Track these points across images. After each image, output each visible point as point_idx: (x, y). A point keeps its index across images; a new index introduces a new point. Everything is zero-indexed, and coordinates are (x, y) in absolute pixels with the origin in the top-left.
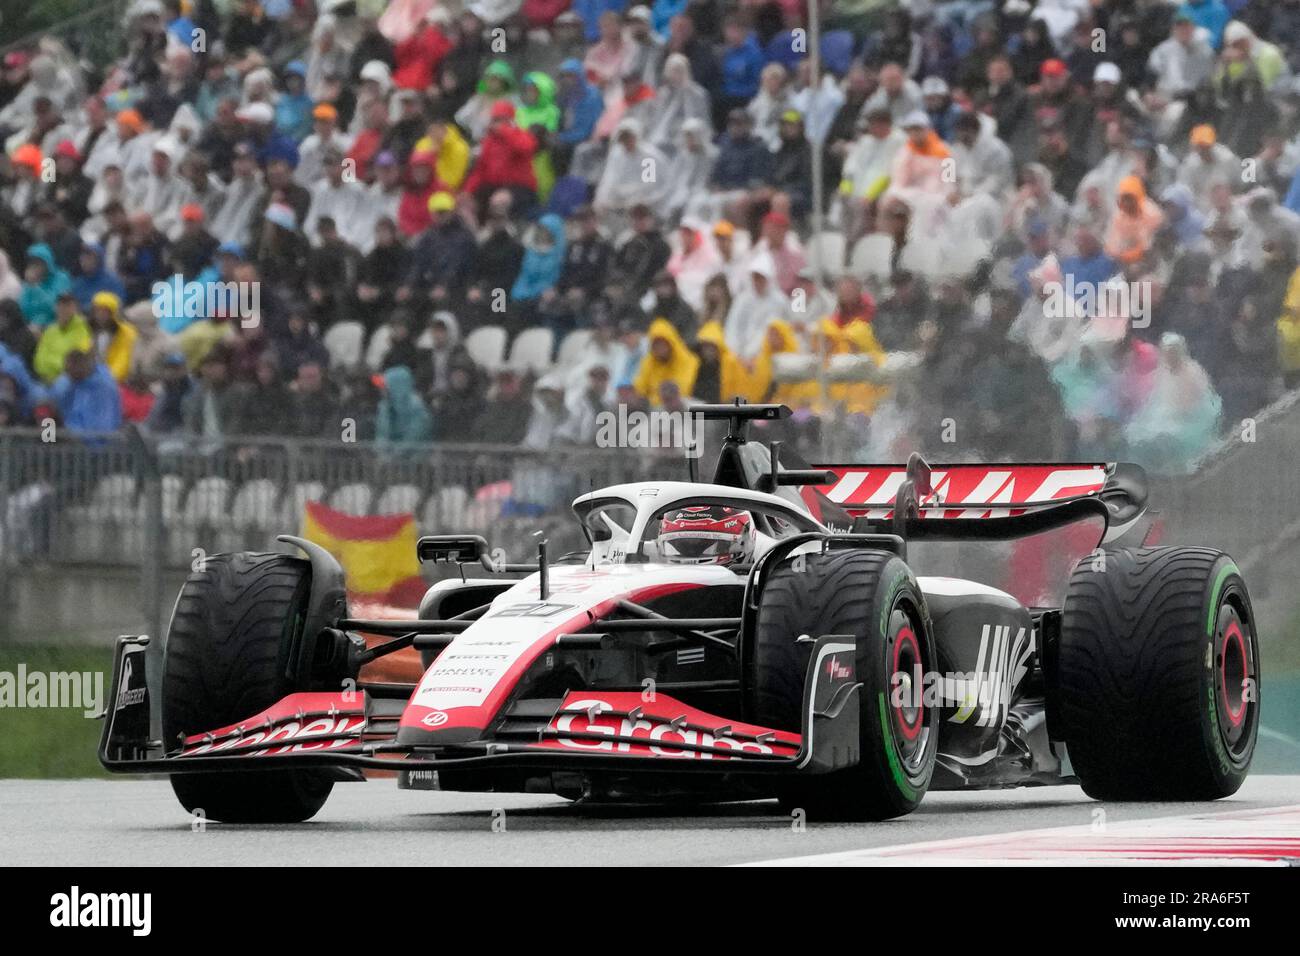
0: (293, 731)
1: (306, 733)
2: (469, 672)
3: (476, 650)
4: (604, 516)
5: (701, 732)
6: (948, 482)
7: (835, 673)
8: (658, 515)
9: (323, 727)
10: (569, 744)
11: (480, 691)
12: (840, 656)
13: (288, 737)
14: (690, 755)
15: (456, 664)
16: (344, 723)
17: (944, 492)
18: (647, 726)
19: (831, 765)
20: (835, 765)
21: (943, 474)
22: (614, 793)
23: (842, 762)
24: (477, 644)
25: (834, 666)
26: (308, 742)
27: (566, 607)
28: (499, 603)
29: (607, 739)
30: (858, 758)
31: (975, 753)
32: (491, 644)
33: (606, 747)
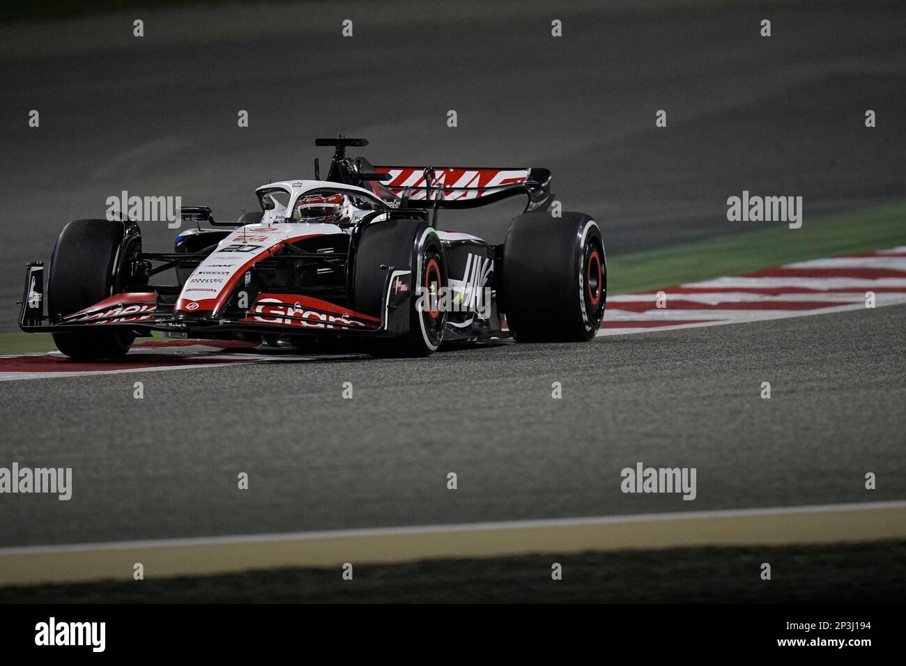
0: (118, 312)
1: (125, 312)
2: (209, 281)
3: (212, 269)
4: (271, 197)
5: (328, 314)
6: (445, 175)
7: (399, 288)
8: (301, 197)
9: (134, 309)
10: (259, 319)
11: (215, 291)
12: (401, 277)
13: (116, 314)
14: (322, 326)
15: (202, 277)
16: (145, 308)
17: (442, 181)
18: (301, 311)
19: (395, 332)
20: (397, 333)
21: (442, 172)
22: (279, 342)
23: (401, 331)
24: (213, 266)
25: (398, 284)
26: (126, 316)
27: (258, 247)
28: (222, 244)
29: (280, 316)
30: (408, 329)
31: (463, 322)
32: (220, 266)
33: (279, 321)
